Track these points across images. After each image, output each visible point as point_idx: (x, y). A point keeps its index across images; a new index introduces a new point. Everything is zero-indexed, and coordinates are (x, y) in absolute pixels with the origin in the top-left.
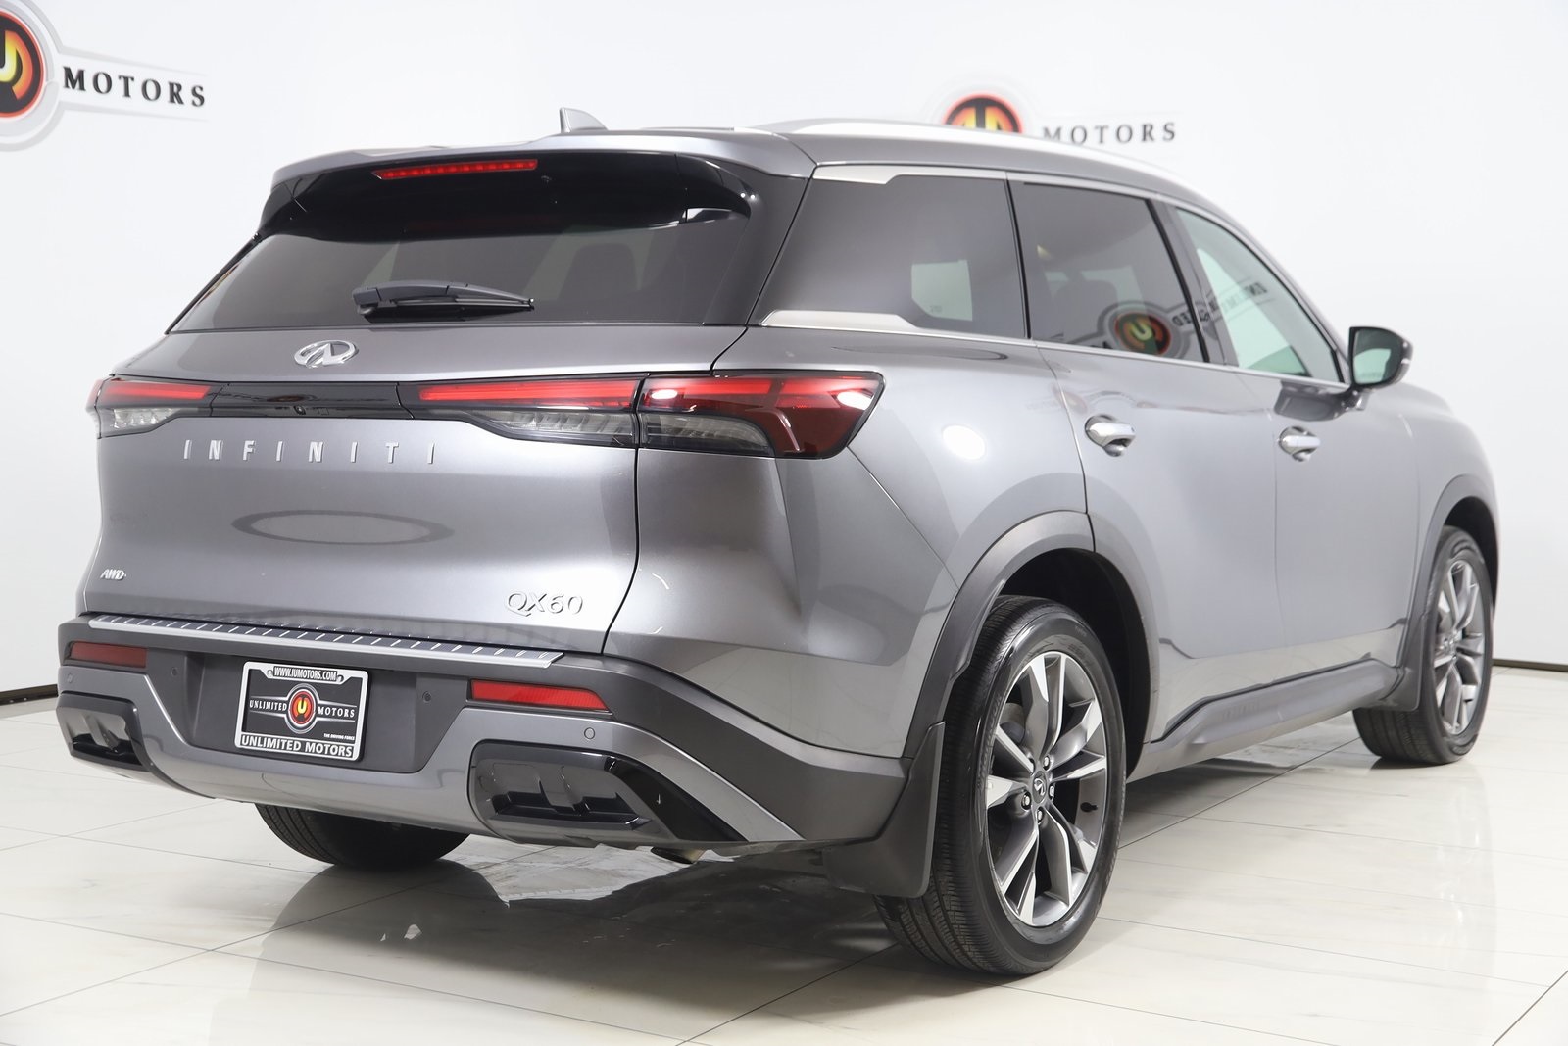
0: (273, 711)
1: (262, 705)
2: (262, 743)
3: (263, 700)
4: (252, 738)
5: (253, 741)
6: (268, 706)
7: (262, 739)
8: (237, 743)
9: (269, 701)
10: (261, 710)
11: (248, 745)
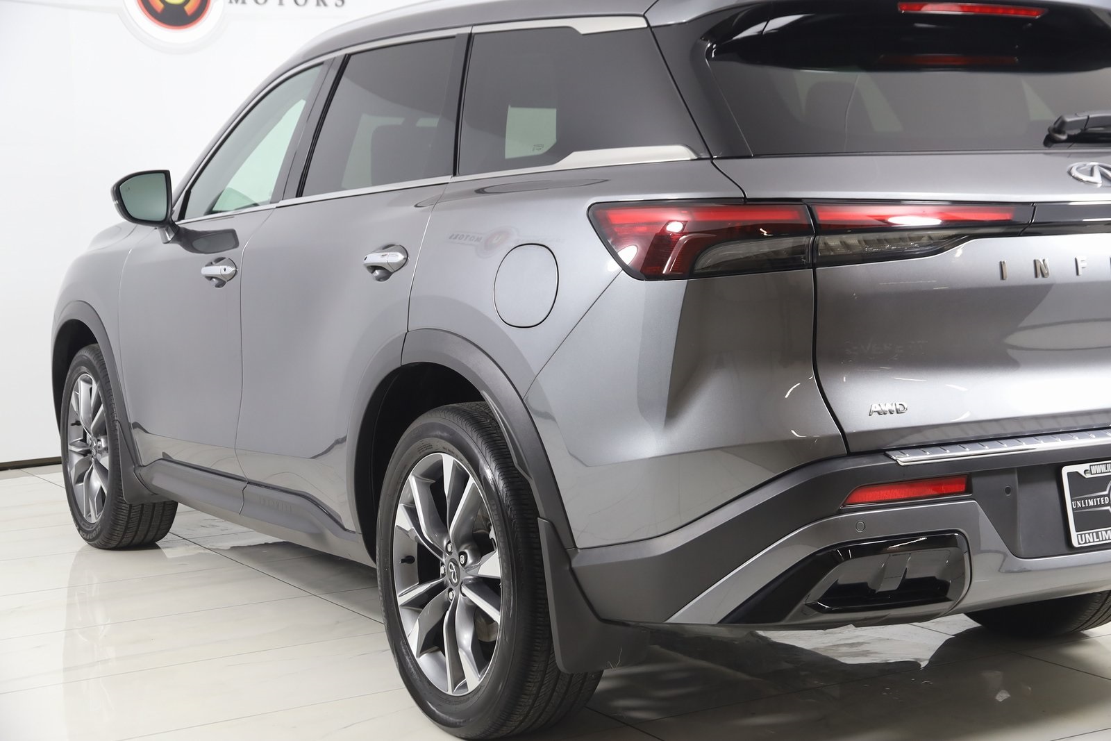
0: (1097, 506)
1: (1085, 504)
2: (1098, 537)
3: (1084, 499)
4: (1087, 535)
5: (1090, 538)
6: (1091, 503)
7: (1097, 533)
8: (1075, 544)
9: (1090, 498)
10: (1086, 508)
11: (1086, 543)
